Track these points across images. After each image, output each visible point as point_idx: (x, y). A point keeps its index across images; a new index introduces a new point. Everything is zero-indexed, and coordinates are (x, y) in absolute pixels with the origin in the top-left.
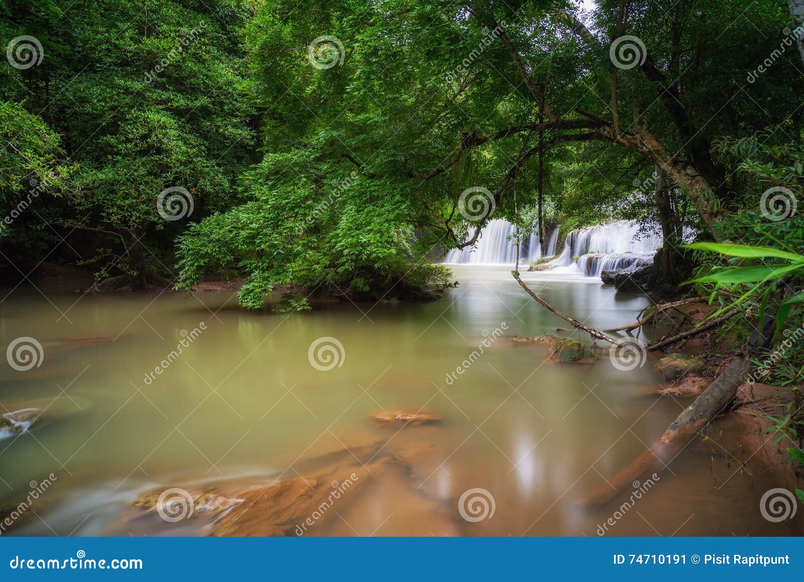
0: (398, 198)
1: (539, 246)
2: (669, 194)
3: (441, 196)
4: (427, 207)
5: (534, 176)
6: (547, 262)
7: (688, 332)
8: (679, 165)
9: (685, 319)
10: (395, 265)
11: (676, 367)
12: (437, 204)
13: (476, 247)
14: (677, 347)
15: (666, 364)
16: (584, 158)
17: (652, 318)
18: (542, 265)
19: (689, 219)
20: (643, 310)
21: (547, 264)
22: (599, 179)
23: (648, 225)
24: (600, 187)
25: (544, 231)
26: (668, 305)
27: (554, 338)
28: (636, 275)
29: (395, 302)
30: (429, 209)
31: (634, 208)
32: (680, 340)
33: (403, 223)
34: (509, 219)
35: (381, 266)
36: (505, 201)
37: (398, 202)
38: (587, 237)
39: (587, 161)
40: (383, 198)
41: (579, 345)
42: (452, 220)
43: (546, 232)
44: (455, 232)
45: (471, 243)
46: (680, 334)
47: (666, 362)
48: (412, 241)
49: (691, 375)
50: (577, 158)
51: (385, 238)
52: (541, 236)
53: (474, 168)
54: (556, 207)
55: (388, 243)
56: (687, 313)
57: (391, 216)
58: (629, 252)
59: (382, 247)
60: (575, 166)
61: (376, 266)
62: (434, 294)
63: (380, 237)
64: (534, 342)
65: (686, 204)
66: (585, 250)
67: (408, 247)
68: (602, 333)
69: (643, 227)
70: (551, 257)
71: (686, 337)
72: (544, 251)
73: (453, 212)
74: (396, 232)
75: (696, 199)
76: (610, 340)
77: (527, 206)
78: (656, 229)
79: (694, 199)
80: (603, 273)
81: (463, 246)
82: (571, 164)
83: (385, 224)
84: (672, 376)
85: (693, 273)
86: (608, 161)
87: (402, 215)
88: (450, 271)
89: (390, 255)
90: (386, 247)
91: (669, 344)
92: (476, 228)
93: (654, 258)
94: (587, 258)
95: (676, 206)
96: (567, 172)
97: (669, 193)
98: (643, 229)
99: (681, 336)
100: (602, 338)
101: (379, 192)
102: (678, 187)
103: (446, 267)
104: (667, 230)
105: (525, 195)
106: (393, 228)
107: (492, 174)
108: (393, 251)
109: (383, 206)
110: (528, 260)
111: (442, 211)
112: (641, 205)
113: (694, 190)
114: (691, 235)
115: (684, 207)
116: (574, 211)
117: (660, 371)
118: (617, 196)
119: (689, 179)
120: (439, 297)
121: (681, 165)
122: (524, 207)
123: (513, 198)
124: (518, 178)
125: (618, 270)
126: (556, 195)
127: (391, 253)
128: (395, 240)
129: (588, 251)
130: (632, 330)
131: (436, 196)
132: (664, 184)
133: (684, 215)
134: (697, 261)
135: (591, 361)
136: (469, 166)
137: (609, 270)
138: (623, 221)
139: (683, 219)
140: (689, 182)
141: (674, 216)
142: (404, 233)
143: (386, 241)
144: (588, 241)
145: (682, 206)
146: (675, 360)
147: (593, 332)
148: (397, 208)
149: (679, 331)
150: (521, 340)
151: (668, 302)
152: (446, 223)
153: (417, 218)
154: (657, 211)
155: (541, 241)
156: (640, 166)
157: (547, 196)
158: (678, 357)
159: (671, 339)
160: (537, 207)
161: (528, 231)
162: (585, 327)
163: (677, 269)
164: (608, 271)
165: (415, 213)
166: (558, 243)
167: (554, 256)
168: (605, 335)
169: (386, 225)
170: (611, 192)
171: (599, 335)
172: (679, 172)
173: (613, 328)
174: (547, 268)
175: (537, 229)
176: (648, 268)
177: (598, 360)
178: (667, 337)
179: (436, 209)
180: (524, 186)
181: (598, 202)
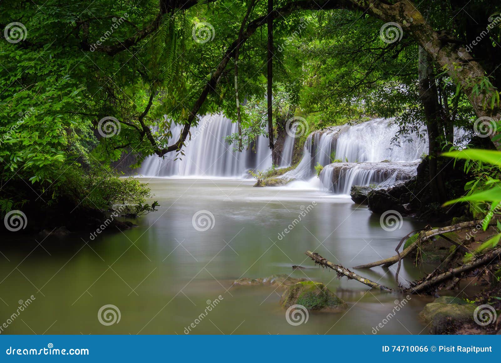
0: (65, 79)
1: (270, 152)
2: (437, 84)
3: (132, 79)
4: (111, 95)
5: (263, 55)
6: (281, 174)
7: (461, 267)
8: (448, 45)
9: (457, 250)
10: (64, 179)
11: (446, 315)
12: (127, 91)
13: (183, 154)
14: (448, 288)
15: (433, 311)
16: (328, 33)
17: (415, 249)
18: (274, 178)
19: (461, 117)
20: (403, 239)
21: (280, 177)
22: (347, 62)
23: (410, 125)
24: (348, 74)
25: (276, 132)
26: (435, 231)
27: (289, 279)
28: (396, 191)
29: (63, 234)
30: (114, 97)
31: (393, 103)
32: (450, 278)
33: (76, 117)
34: (230, 115)
35: (41, 180)
36: (223, 90)
37: (67, 85)
38: (333, 141)
39: (332, 38)
40: (42, 78)
41: (321, 287)
42: (149, 115)
43: (278, 133)
44: (154, 132)
45: (177, 147)
46: (451, 270)
47: (434, 308)
48: (90, 143)
49: (466, 326)
50: (319, 34)
51: (47, 139)
52: (271, 140)
53: (179, 42)
54: (291, 99)
55: (53, 145)
56: (460, 242)
57: (57, 107)
58: (386, 161)
59: (43, 152)
60: (316, 44)
61: (33, 179)
62: (122, 220)
63: (40, 137)
64: (262, 285)
65: (458, 97)
66: (330, 159)
67: (84, 152)
68: (352, 270)
69: (404, 127)
70: (286, 167)
71: (458, 275)
72: (277, 159)
73: (150, 103)
74: (66, 129)
75: (469, 91)
76: (362, 280)
77: (254, 97)
78: (420, 130)
79: (467, 91)
80: (353, 189)
81: (165, 151)
82: (311, 40)
83: (46, 118)
84: (442, 327)
85: (466, 189)
86: (359, 39)
87: (74, 105)
88: (146, 188)
89: (54, 164)
90: (48, 153)
91: (438, 283)
92: (183, 127)
93: (418, 169)
94: (332, 168)
95: (446, 100)
96: (307, 51)
97: (437, 82)
98: (403, 131)
99: (452, 273)
100: (350, 277)
101: (36, 69)
102: (447, 75)
103: (141, 182)
104: (434, 132)
105: (250, 81)
106: (59, 124)
107: (205, 51)
108: (60, 157)
109: (43, 90)
110: (255, 172)
111: (134, 101)
112: (401, 98)
113: (467, 79)
114: (464, 138)
115: (456, 101)
116: (315, 106)
117: (427, 321)
118: (371, 85)
119: (460, 65)
120: (130, 225)
121: (451, 46)
122: (250, 99)
123: (233, 86)
124: (241, 58)
125: (372, 185)
126: (291, 82)
127: (57, 160)
128: (64, 141)
129: (333, 159)
130: (389, 266)
131: (124, 80)
132: (430, 72)
133: (455, 113)
134: (470, 173)
135: (336, 309)
136: (172, 38)
137: (362, 185)
138: (378, 120)
139: (454, 117)
140: (461, 68)
141: (442, 113)
142: (78, 131)
143: (49, 143)
144: (333, 146)
145: (453, 100)
146: (445, 306)
147: (339, 270)
148: (67, 94)
149: (450, 265)
150: (245, 283)
151: (435, 226)
152: (141, 119)
153: (97, 110)
154: (421, 106)
155: (272, 146)
156: (399, 47)
157: (280, 83)
158: (448, 302)
159: (440, 277)
160: (266, 98)
161: (254, 131)
162: (329, 263)
163: (447, 183)
164: (360, 186)
165: (93, 103)
166: (295, 149)
167: (289, 165)
168: (356, 273)
169: (49, 119)
170: (362, 81)
171: (347, 273)
172: (449, 55)
173: (366, 263)
174: (281, 182)
175: (266, 129)
176: (410, 181)
177: (346, 307)
178: (435, 275)
179: (125, 99)
180: (248, 69)
181: (346, 92)
